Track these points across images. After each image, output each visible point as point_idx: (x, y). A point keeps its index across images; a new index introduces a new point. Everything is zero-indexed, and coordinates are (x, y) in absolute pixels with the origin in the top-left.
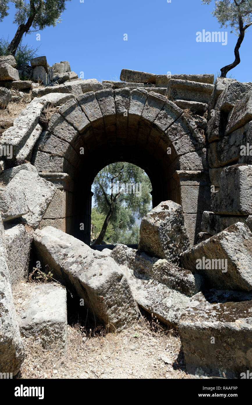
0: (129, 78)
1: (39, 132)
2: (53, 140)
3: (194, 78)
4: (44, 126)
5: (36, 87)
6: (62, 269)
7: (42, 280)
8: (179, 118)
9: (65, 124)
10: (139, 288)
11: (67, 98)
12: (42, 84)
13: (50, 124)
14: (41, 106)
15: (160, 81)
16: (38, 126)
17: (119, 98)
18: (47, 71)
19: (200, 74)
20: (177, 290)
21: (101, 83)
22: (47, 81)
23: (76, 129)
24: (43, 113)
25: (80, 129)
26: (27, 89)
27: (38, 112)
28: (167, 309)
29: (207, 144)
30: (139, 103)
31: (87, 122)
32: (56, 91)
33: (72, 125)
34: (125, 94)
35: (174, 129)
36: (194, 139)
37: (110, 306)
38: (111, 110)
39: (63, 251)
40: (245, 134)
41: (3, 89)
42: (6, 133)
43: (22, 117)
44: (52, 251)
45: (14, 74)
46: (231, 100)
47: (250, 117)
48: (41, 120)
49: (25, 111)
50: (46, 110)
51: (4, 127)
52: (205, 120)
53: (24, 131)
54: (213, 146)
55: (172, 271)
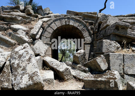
0: (69, 13)
1: (42, 30)
2: (46, 33)
3: (91, 13)
4: (43, 28)
5: (40, 16)
6: (52, 67)
7: (47, 70)
8: (85, 26)
9: (50, 28)
10: (73, 71)
11: (50, 20)
12: (41, 15)
13: (45, 28)
14: (42, 22)
15: (79, 14)
16: (41, 28)
17: (66, 20)
18: (43, 11)
20: (83, 72)
21: (60, 15)
22: (43, 14)
23: (53, 29)
24: (43, 25)
25: (54, 29)
26: (37, 17)
27: (41, 24)
28: (80, 76)
29: (93, 34)
30: (73, 21)
31: (56, 27)
32: (46, 17)
33: (52, 28)
34: (68, 18)
35: (83, 29)
36: (89, 33)
37: (65, 75)
38: (64, 24)
39: (52, 63)
40: (105, 31)
41: (29, 17)
42: (32, 30)
43: (36, 26)
44: (49, 62)
45: (32, 12)
46: (102, 20)
47: (107, 26)
48: (42, 27)
49: (37, 24)
50: (43, 24)
51: (31, 29)
52: (93, 27)
53: (37, 30)
54: (95, 34)
55: (82, 67)
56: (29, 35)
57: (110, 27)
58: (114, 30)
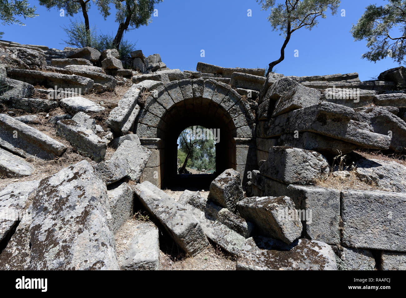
0: (203, 69)
1: (138, 110)
2: (148, 116)
3: (251, 72)
4: (142, 105)
5: (136, 75)
7: (142, 220)
8: (238, 102)
9: (156, 105)
10: (208, 226)
11: (158, 85)
12: (141, 72)
13: (146, 104)
14: (139, 91)
15: (226, 73)
16: (137, 106)
17: (195, 86)
18: (143, 62)
19: (255, 69)
20: (234, 230)
21: (182, 73)
22: (144, 69)
23: (165, 108)
24: (140, 96)
25: (168, 108)
26: (129, 76)
27: (137, 96)
28: (227, 243)
29: (257, 121)
30: (210, 90)
31: (172, 103)
32: (149, 78)
33: (162, 105)
34: (200, 83)
35: (234, 109)
36: (248, 117)
37: (188, 243)
38: (190, 95)
39: (156, 203)
40: (288, 119)
41: (109, 76)
42: (112, 112)
43: (125, 100)
44: (148, 202)
45: (118, 64)
46: (280, 91)
47: (294, 107)
48: (139, 102)
49: (127, 95)
50: (142, 94)
51: (111, 107)
52: (257, 104)
53: (126, 111)
54: (262, 123)
55: (232, 218)
56: (104, 125)
57: (303, 111)
58: (314, 122)
